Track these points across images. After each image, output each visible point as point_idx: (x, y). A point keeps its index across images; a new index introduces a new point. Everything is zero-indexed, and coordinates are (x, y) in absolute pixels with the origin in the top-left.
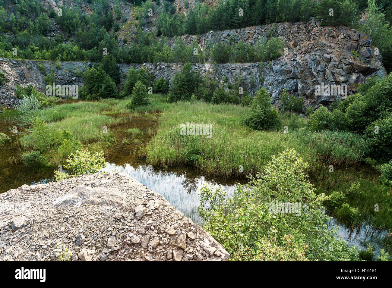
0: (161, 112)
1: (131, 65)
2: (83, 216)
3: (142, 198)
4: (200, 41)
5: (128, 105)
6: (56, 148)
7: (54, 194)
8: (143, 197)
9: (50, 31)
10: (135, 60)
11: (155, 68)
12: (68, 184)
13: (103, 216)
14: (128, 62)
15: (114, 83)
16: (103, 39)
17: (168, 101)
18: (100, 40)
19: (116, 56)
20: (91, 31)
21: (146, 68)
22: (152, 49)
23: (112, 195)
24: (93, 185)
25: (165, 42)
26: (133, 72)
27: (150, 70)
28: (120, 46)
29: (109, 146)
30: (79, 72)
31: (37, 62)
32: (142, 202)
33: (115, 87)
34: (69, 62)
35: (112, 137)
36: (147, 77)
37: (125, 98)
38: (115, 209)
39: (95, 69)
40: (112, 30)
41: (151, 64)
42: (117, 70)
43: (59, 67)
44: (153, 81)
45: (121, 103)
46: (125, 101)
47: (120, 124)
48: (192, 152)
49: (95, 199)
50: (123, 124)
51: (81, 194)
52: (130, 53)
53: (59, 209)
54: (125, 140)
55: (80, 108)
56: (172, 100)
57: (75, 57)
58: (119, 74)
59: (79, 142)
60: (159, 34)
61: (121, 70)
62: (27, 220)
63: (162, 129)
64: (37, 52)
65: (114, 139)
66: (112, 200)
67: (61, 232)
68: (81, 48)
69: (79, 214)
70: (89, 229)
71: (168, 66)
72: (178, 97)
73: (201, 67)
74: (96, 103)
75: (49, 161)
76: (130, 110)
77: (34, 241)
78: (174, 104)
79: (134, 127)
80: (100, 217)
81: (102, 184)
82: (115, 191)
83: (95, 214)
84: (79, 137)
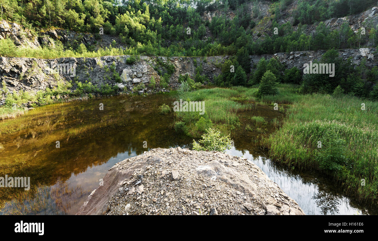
0: (291, 103)
1: (262, 56)
2: (218, 191)
3: (274, 197)
4: (354, 23)
5: (254, 93)
6: (194, 122)
7: (197, 161)
8: (276, 197)
9: (205, 36)
10: (267, 51)
11: (288, 58)
12: (207, 156)
13: (234, 200)
14: (260, 54)
15: (244, 72)
16: (240, 36)
17: (300, 92)
18: (238, 37)
19: (249, 49)
20: (232, 31)
21: (278, 58)
22: (286, 39)
23: (243, 181)
24: (226, 165)
25: (303, 30)
26: (263, 62)
27: (281, 60)
28: (254, 40)
29: (233, 129)
30: (218, 64)
31: (193, 58)
32: (275, 203)
33: (245, 76)
34: (213, 57)
35: (236, 121)
36: (278, 66)
37: (253, 86)
38: (245, 198)
39: (231, 61)
40: (249, 27)
41: (284, 54)
42: (248, 61)
43: (206, 61)
44: (284, 70)
45: (249, 91)
46: (252, 89)
47: (245, 111)
48: (332, 159)
49: (228, 179)
50: (248, 110)
51: (217, 169)
52: (262, 45)
53: (200, 176)
54: (248, 127)
55: (215, 92)
56: (305, 91)
57: (217, 52)
58: (251, 64)
59: (210, 121)
60: (296, 24)
61: (252, 61)
62: (180, 176)
63: (289, 122)
64: (194, 51)
65: (239, 124)
66: (243, 186)
67: (200, 197)
68: (222, 45)
69: (214, 187)
70: (221, 206)
71: (304, 55)
72: (315, 88)
73: (353, 53)
74: (228, 90)
75: (189, 132)
76: (256, 98)
77: (182, 195)
78: (308, 96)
79: (258, 116)
80: (231, 199)
81: (234, 166)
82: (245, 177)
83: (227, 194)
84: (211, 116)
